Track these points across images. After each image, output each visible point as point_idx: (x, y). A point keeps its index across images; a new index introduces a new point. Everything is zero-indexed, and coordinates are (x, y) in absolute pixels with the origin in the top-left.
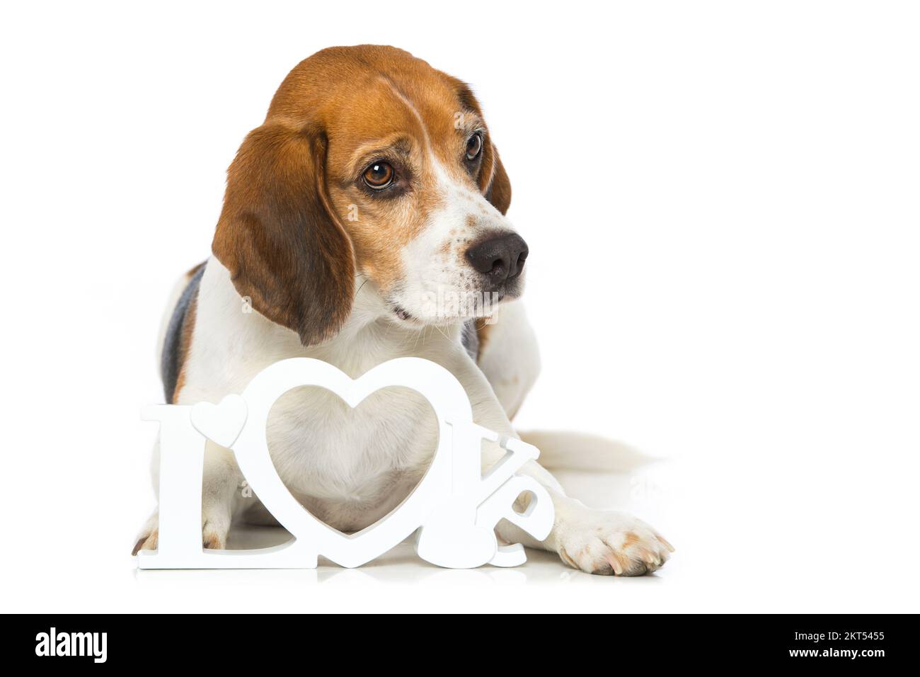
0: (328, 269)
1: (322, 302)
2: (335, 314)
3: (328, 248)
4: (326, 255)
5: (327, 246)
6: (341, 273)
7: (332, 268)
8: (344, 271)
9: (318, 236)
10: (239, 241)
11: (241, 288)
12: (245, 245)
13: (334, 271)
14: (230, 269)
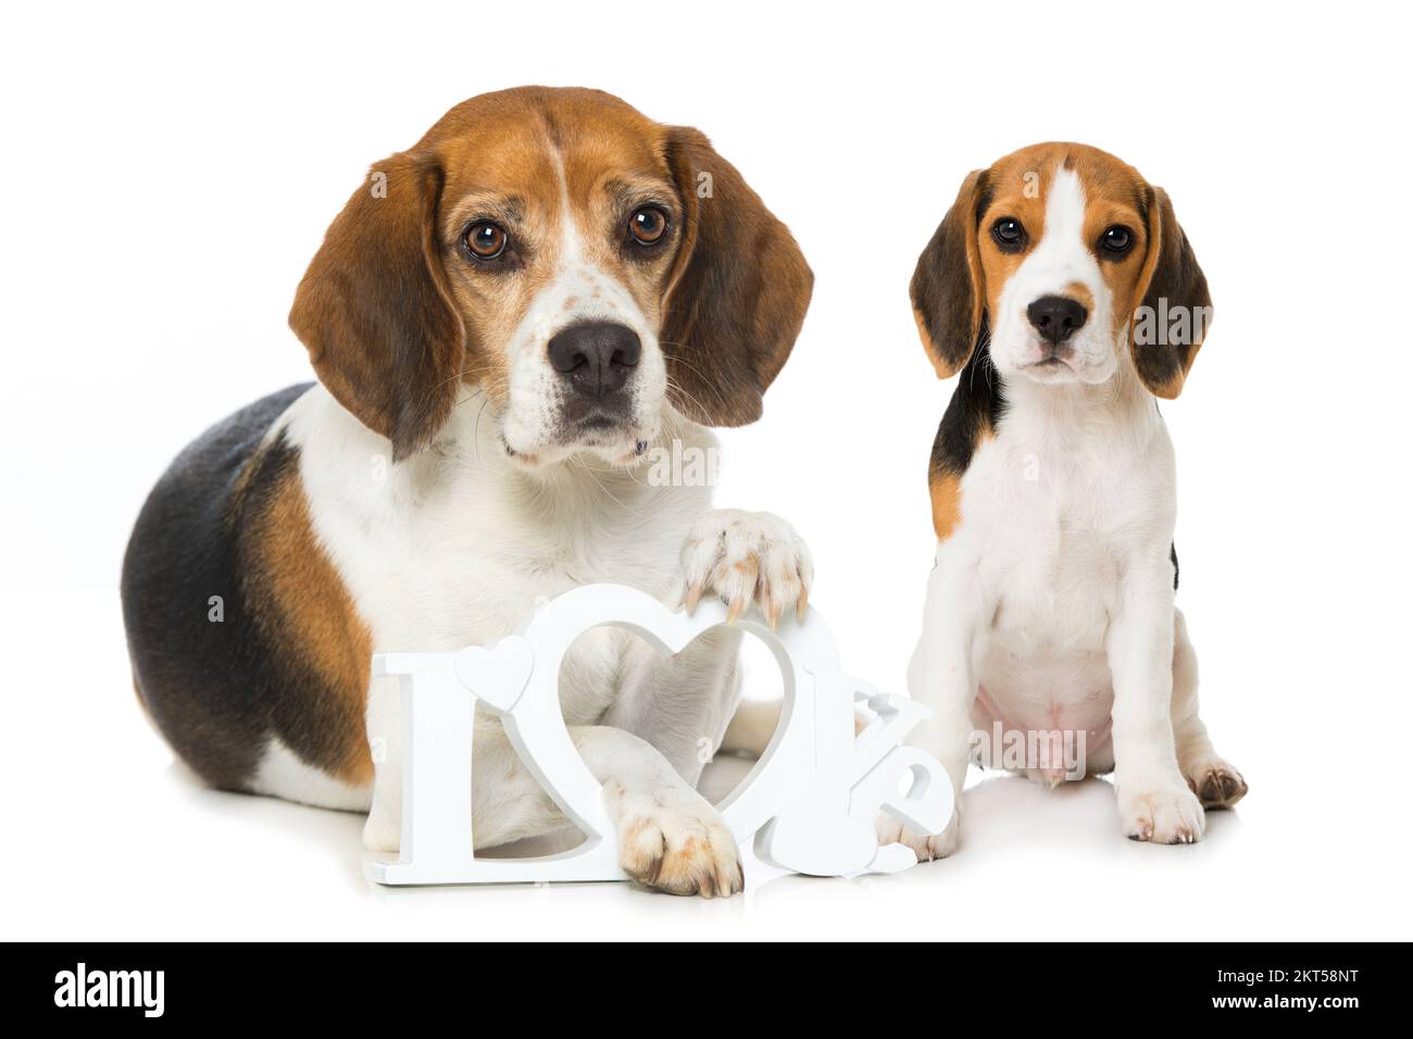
0: (429, 355)
1: (416, 401)
2: (429, 419)
3: (433, 326)
4: (429, 336)
5: (431, 324)
6: (444, 363)
7: (434, 354)
8: (448, 360)
9: (421, 310)
10: (327, 310)
11: (325, 376)
12: (335, 316)
13: (437, 359)
14: (308, 348)
